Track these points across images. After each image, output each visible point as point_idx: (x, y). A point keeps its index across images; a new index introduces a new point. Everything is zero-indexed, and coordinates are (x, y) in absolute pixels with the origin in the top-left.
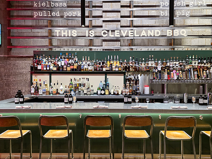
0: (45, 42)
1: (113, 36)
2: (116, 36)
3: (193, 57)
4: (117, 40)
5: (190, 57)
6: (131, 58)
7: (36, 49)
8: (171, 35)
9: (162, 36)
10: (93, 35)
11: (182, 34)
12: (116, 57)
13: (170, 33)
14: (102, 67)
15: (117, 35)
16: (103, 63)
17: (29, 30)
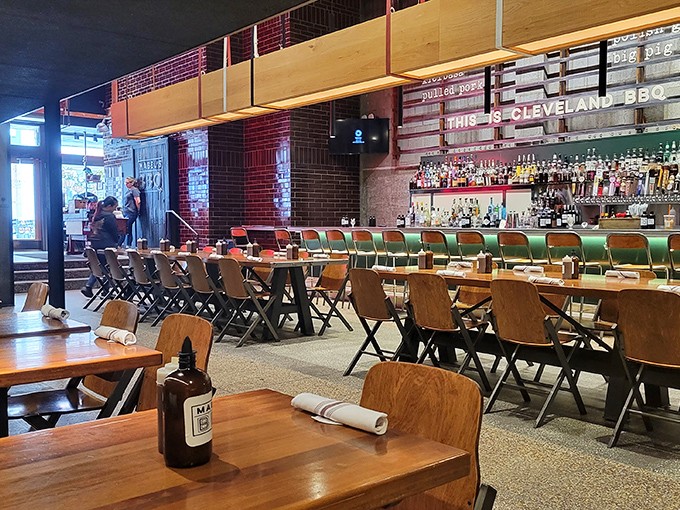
0: (436, 140)
1: (529, 117)
2: (535, 116)
3: (674, 146)
4: (535, 124)
5: (667, 147)
6: (555, 157)
7: (424, 155)
8: (634, 100)
9: (616, 105)
10: (500, 120)
11: (656, 97)
12: (531, 158)
13: (630, 97)
14: (506, 178)
15: (536, 113)
16: (509, 170)
17: (420, 123)
